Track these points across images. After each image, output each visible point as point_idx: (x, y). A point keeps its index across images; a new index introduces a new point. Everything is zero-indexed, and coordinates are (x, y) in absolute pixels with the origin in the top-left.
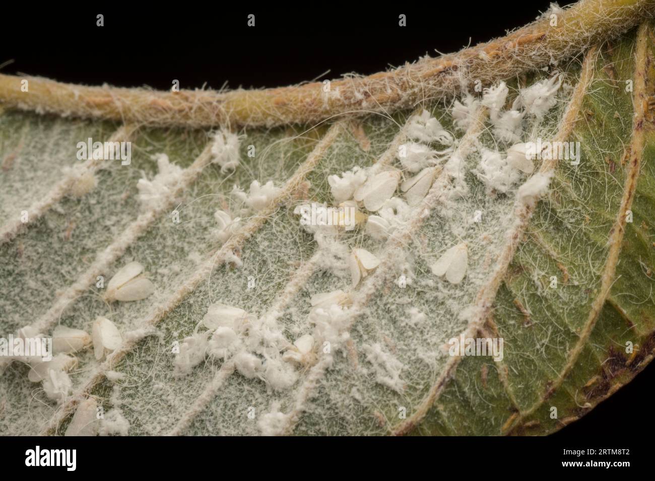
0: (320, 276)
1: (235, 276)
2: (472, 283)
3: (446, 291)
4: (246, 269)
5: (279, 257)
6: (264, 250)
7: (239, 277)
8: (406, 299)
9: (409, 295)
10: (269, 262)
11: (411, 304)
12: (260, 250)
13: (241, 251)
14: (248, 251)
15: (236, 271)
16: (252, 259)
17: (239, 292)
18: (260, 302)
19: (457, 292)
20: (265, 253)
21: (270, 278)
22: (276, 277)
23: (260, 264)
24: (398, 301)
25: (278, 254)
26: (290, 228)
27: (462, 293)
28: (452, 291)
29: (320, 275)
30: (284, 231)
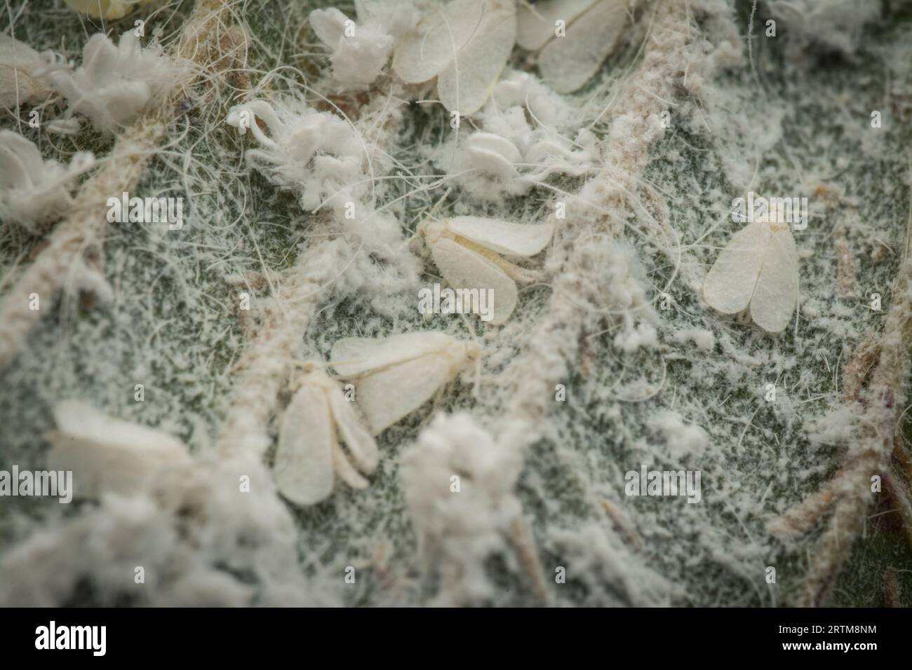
0: (330, 316)
1: (97, 332)
2: (814, 331)
3: (742, 356)
4: (122, 309)
5: (202, 264)
6: (161, 248)
7: (108, 334)
8: (641, 389)
9: (649, 374)
10: (180, 281)
11: (659, 401)
12: (152, 248)
13: (102, 255)
14: (119, 254)
15: (96, 315)
16: (132, 277)
17: (114, 380)
18: (177, 406)
19: (777, 357)
20: (165, 256)
21: (187, 331)
22: (207, 327)
23: (156, 290)
24: (624, 392)
25: (200, 256)
26: (217, 174)
27: (791, 362)
28: (761, 358)
29: (330, 310)
30: (204, 184)
